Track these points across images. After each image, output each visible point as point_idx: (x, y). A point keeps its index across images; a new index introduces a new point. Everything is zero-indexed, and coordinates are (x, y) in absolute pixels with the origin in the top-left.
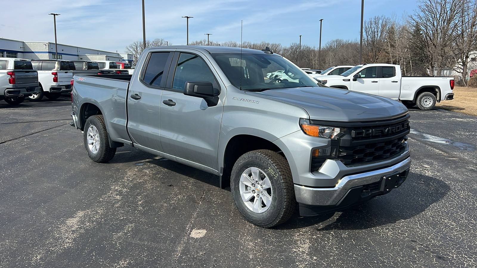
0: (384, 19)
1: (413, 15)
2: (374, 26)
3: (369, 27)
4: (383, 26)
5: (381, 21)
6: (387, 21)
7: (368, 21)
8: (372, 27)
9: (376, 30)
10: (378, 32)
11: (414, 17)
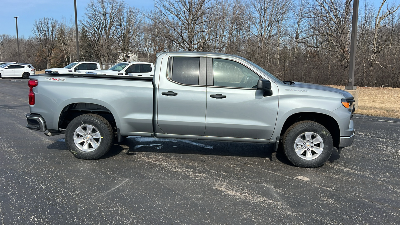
0: (53, 20)
1: (82, 21)
2: (44, 25)
3: (40, 26)
4: (53, 27)
5: (50, 22)
6: (56, 22)
7: (39, 21)
8: (43, 26)
9: (46, 29)
10: (48, 31)
11: (83, 22)
